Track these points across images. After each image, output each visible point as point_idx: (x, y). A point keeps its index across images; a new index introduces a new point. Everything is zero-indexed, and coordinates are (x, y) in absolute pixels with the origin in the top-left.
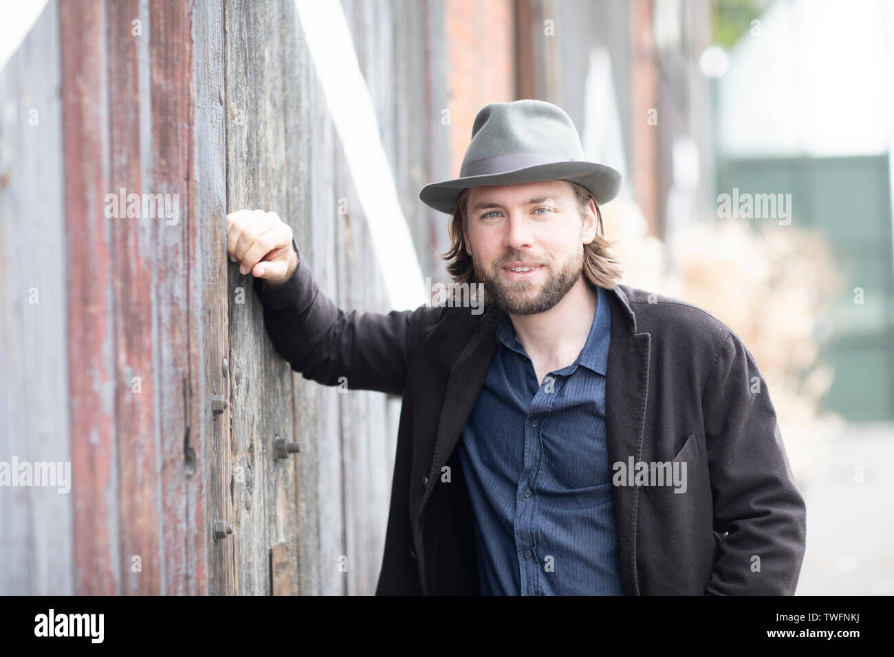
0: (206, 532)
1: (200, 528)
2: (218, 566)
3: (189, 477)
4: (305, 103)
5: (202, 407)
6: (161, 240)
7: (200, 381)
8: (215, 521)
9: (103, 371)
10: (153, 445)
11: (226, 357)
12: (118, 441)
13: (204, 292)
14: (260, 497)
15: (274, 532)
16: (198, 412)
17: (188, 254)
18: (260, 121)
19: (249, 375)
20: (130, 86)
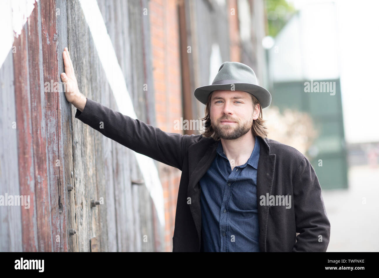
0: (67, 233)
1: (65, 231)
2: (71, 245)
3: (60, 213)
4: (98, 77)
5: (64, 189)
6: (49, 131)
7: (64, 180)
8: (70, 229)
9: (31, 177)
10: (48, 202)
11: (72, 171)
12: (36, 201)
13: (64, 149)
14: (86, 221)
15: (91, 234)
16: (63, 190)
17: (58, 136)
18: (82, 86)
19: (81, 177)
20: (37, 78)
